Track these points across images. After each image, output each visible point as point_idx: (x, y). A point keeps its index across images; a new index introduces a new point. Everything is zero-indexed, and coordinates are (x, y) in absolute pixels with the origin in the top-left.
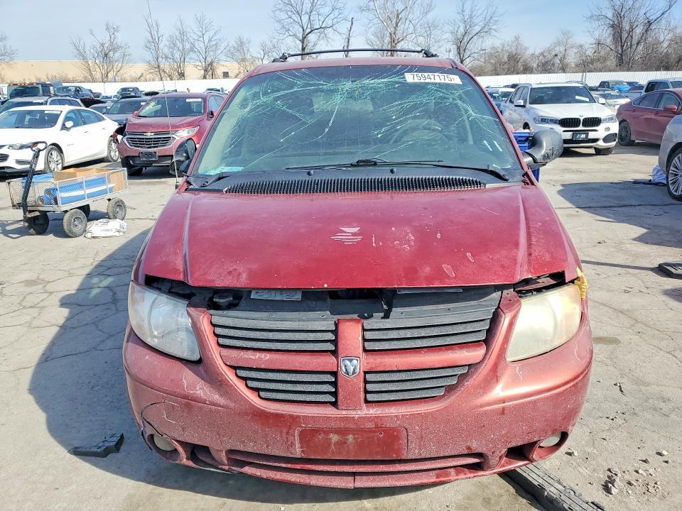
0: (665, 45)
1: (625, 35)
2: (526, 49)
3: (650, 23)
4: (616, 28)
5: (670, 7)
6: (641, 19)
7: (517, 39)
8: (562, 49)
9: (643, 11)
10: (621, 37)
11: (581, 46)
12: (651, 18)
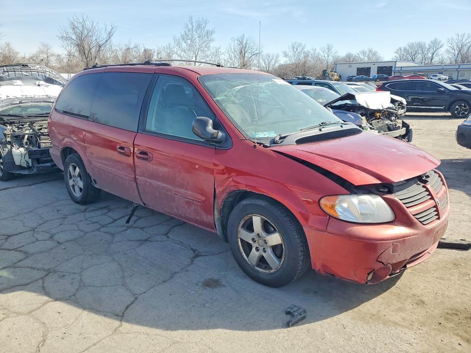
0: (111, 59)
1: (86, 52)
2: (17, 53)
3: (100, 47)
4: (80, 46)
5: (110, 38)
6: (94, 43)
7: (8, 45)
8: (46, 56)
9: (94, 38)
10: (84, 53)
11: (58, 55)
12: (100, 43)
